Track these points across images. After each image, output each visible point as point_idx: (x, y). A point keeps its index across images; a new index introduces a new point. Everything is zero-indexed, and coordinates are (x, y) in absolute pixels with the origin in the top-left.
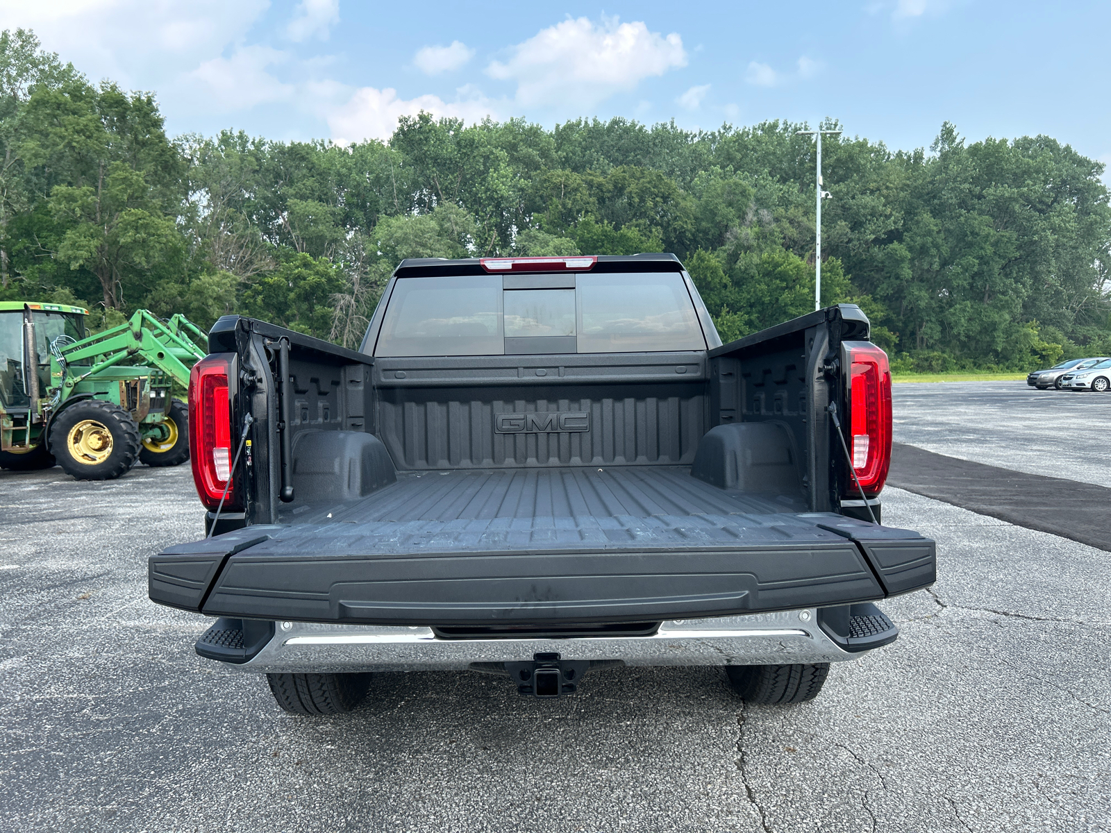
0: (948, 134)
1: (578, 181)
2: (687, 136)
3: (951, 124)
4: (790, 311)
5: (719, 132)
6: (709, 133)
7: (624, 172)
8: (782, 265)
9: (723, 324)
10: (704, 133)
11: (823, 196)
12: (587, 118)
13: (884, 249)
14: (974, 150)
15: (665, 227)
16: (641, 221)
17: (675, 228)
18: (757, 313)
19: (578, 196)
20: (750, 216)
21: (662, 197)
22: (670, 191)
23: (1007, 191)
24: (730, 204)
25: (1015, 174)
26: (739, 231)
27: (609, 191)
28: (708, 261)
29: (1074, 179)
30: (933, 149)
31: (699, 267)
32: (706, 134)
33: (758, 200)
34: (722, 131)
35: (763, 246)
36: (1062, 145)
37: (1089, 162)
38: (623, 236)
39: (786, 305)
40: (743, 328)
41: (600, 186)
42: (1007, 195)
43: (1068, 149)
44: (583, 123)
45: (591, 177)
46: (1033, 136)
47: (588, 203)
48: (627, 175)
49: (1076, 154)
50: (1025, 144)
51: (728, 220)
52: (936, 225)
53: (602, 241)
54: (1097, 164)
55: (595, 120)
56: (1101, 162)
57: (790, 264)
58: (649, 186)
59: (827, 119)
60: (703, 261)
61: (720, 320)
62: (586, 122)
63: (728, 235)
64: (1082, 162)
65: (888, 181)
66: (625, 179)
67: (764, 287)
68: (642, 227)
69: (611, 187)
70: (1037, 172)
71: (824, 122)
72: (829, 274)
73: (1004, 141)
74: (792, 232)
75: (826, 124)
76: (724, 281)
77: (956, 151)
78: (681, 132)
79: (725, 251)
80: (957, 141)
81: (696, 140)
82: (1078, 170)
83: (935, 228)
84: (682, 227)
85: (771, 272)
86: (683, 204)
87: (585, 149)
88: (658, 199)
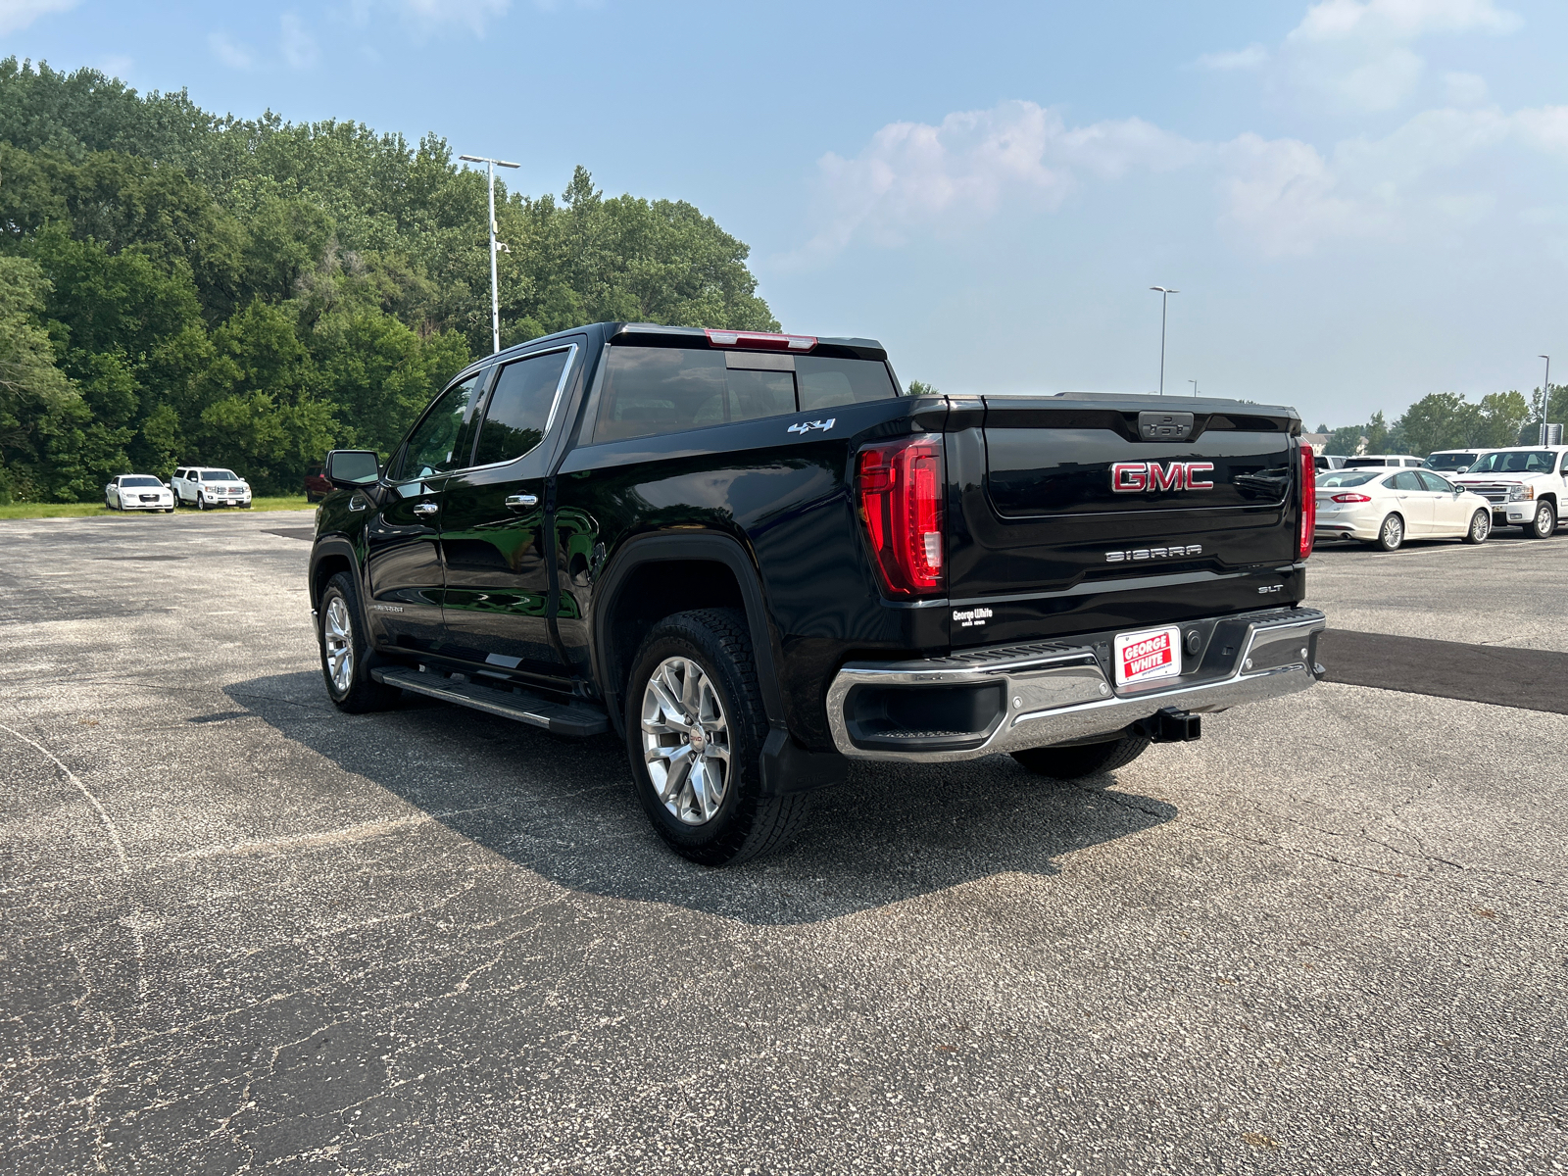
0: (581, 183)
1: (29, 165)
2: (207, 119)
3: (588, 169)
4: (401, 402)
5: (260, 122)
6: (244, 122)
7: (113, 161)
8: (384, 334)
9: (303, 415)
10: (236, 119)
11: (499, 248)
12: (28, 60)
13: (514, 324)
14: (612, 208)
15: (195, 260)
16: (155, 245)
17: (210, 263)
18: (350, 401)
19: (32, 190)
20: (331, 258)
21: (184, 211)
22: (200, 204)
23: (654, 267)
24: (298, 238)
25: (660, 247)
26: (316, 279)
27: (87, 189)
28: (272, 319)
29: (719, 260)
30: (566, 199)
31: (258, 327)
32: (239, 123)
33: (340, 236)
34: (265, 122)
35: (353, 304)
36: (706, 217)
37: (733, 242)
38: (122, 265)
39: (395, 393)
40: (331, 423)
41: (70, 179)
42: (653, 271)
43: (710, 222)
44: (20, 69)
45: (51, 162)
46: (674, 201)
47: (51, 204)
48: (120, 167)
49: (720, 230)
50: (664, 208)
51: (298, 261)
52: (577, 299)
53: (86, 270)
54: (742, 246)
55: (42, 66)
56: (745, 243)
57: (396, 334)
58: (162, 190)
59: (431, 135)
60: (263, 318)
61: (297, 408)
62: (26, 67)
63: (299, 282)
64: (726, 241)
65: (511, 233)
66: (116, 173)
67: (360, 364)
68: (155, 255)
69: (91, 183)
70: (685, 248)
71: (427, 139)
72: (450, 353)
73: (643, 203)
74: (396, 290)
75: (429, 141)
76: (299, 351)
77: (592, 206)
78: (199, 112)
79: (296, 306)
80: (594, 193)
81: (223, 129)
82: (724, 250)
83: (575, 303)
84: (224, 263)
85: (366, 343)
86: (219, 226)
87: (29, 111)
88: (179, 213)
